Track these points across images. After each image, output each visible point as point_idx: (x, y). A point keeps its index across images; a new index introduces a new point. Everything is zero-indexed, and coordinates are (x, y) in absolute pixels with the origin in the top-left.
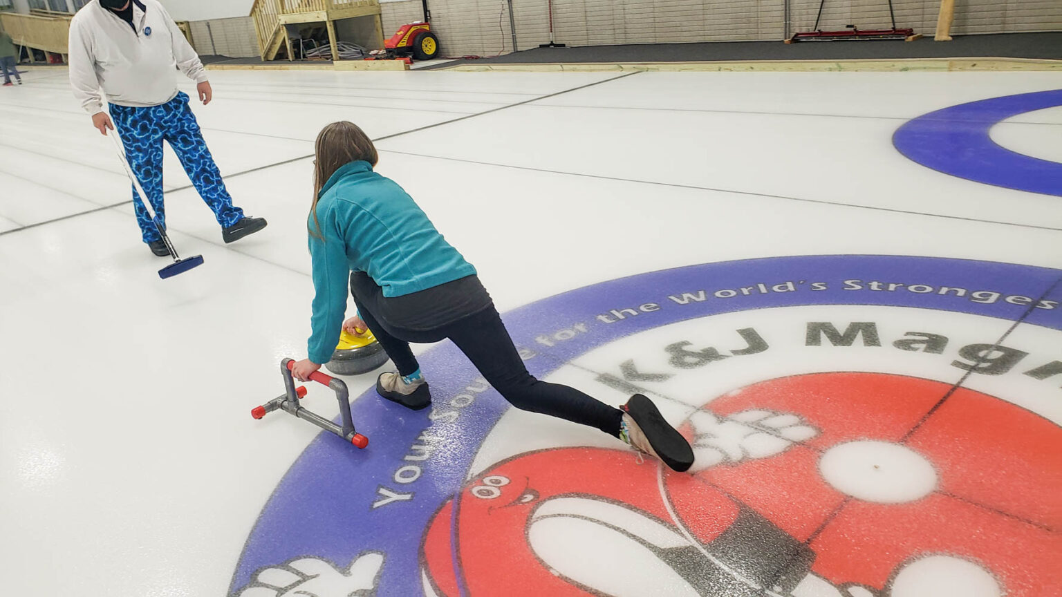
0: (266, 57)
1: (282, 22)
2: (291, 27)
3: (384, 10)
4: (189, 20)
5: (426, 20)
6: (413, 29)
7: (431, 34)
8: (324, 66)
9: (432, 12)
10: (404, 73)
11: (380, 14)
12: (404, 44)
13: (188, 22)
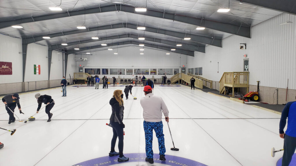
0: (221, 92)
1: (224, 86)
2: (226, 87)
3: (250, 87)
4: (213, 80)
5: (258, 91)
6: (252, 93)
7: (258, 95)
8: (228, 98)
9: (260, 89)
10: (243, 104)
11: (249, 88)
12: (249, 96)
13: (212, 81)
